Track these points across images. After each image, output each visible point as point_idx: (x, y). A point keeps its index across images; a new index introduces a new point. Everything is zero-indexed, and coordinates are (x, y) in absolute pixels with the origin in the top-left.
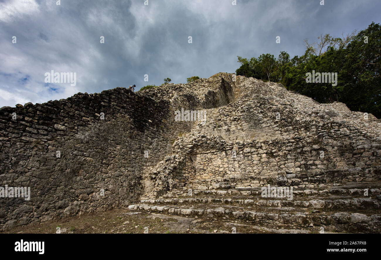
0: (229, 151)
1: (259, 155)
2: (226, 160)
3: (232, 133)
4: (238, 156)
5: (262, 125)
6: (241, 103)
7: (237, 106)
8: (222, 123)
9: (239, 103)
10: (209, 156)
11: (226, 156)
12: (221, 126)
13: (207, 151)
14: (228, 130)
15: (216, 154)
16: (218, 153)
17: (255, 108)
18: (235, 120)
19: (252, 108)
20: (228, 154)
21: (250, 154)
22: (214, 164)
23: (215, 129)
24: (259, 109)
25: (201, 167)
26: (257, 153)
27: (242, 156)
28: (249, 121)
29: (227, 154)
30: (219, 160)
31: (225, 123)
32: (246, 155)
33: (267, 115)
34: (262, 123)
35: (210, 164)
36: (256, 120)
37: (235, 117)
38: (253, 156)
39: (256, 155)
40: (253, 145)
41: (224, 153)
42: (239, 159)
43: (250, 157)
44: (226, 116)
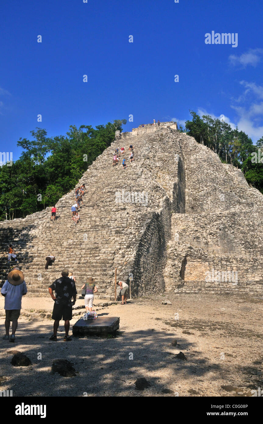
0: (212, 262)
1: (232, 267)
2: (208, 268)
3: (210, 246)
4: (217, 266)
5: (233, 244)
6: (215, 218)
7: (211, 219)
8: (199, 234)
9: (214, 218)
10: (196, 264)
11: (209, 266)
12: (199, 238)
13: (194, 260)
14: (207, 243)
15: (201, 263)
16: (203, 262)
17: (228, 228)
18: (211, 234)
19: (226, 227)
20: (211, 264)
21: (226, 266)
22: (199, 270)
23: (195, 240)
24: (231, 229)
25: (188, 272)
26: (230, 266)
27: (220, 266)
28: (224, 239)
29: (209, 264)
30: (203, 267)
31: (202, 235)
32: (223, 266)
33: (237, 235)
34: (233, 243)
35: (196, 270)
36: (229, 239)
37: (211, 232)
38: (228, 267)
39: (229, 267)
40: (228, 260)
41: (207, 263)
42: (218, 268)
43: (225, 268)
44: (202, 228)
